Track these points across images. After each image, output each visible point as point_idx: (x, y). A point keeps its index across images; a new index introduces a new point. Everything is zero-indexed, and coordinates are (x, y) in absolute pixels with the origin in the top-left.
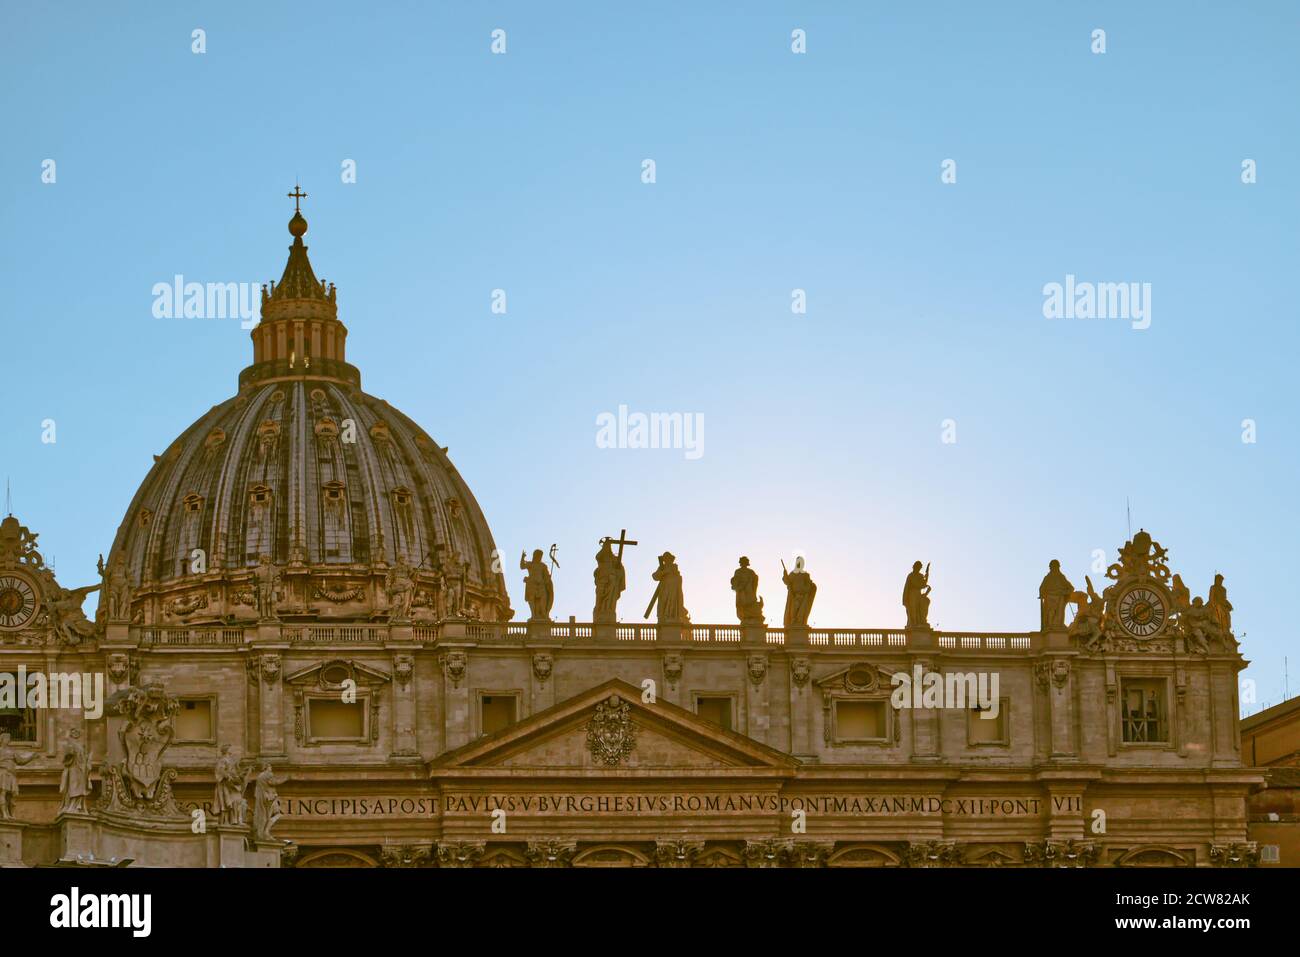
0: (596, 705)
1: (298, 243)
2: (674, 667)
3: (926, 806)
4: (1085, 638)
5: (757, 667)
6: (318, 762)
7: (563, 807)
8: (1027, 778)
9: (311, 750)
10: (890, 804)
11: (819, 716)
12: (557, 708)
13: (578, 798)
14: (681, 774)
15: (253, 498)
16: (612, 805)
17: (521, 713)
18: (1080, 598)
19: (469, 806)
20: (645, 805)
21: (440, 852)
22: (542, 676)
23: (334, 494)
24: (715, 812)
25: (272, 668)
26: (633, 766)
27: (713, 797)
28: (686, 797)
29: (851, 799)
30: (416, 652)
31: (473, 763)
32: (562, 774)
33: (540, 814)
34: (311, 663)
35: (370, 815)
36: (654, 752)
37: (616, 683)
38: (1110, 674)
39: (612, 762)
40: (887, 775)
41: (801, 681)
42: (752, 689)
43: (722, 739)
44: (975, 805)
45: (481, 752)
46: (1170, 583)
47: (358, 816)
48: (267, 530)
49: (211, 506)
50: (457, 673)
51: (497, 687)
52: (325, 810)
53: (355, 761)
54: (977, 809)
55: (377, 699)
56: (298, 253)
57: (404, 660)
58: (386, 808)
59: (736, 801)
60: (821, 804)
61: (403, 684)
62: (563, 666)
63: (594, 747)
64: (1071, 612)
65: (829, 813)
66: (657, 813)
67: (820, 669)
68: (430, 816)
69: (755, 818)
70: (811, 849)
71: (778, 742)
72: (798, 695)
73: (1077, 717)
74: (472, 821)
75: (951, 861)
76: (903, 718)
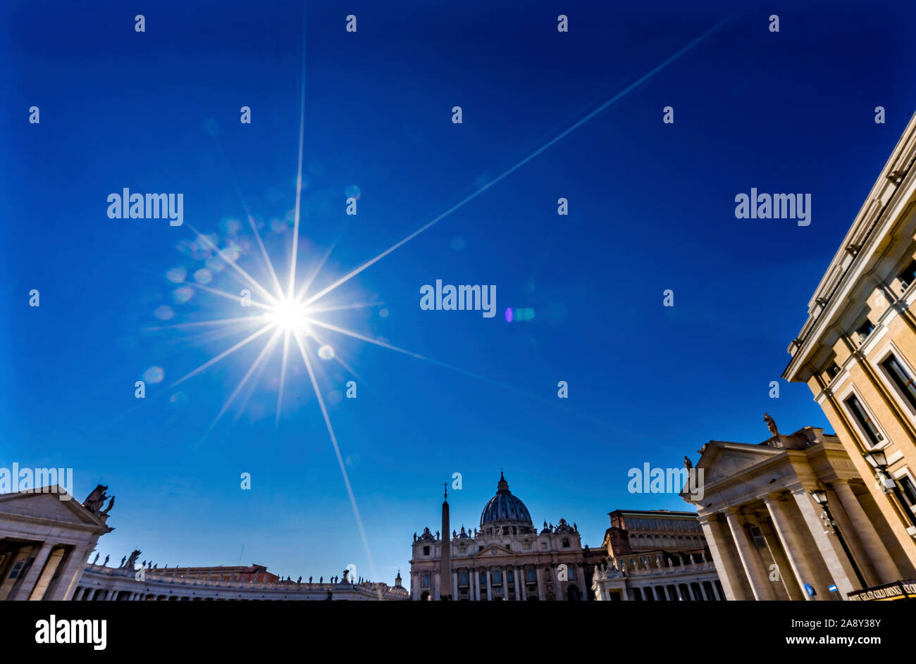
1: (502, 476)
3: (536, 558)
6: (460, 556)
7: (489, 561)
8: (549, 553)
9: (460, 554)
10: (531, 558)
11: (522, 547)
12: (487, 548)
13: (491, 560)
14: (503, 555)
16: (495, 561)
17: (484, 548)
19: (476, 561)
20: (499, 560)
21: (475, 568)
22: (486, 543)
26: (497, 555)
27: (508, 559)
28: (504, 559)
29: (526, 558)
30: (472, 541)
33: (486, 562)
35: (466, 563)
36: (500, 552)
37: (494, 544)
38: (561, 538)
39: (495, 554)
40: (530, 554)
41: (518, 541)
42: (512, 544)
43: (508, 550)
44: (543, 557)
45: (478, 554)
46: (568, 525)
50: (476, 543)
51: (481, 545)
52: (462, 563)
53: (464, 556)
55: (467, 547)
57: (470, 542)
58: (468, 562)
59: (511, 559)
61: (470, 545)
63: (493, 552)
65: (524, 560)
66: (501, 561)
67: (521, 540)
68: (473, 563)
69: (513, 562)
70: (521, 565)
71: (516, 550)
72: (519, 544)
73: (556, 544)
74: (478, 564)
75: (541, 566)
76: (533, 546)
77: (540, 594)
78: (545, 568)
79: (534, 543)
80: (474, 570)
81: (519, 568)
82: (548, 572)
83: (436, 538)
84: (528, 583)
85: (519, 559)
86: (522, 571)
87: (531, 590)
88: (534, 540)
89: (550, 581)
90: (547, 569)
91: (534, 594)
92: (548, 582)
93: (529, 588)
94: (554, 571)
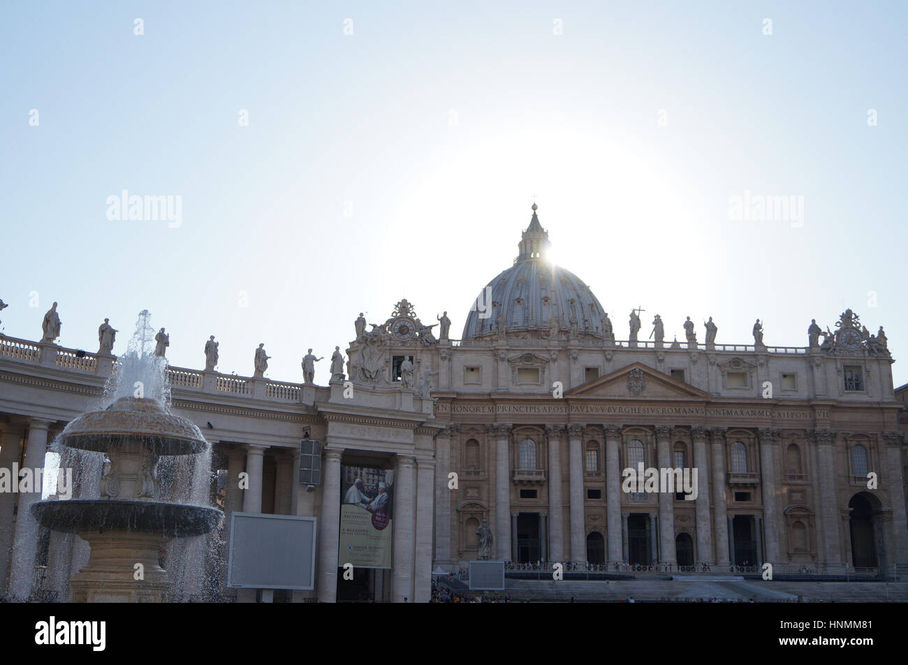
0: (629, 372)
1: (535, 214)
2: (661, 358)
3: (765, 413)
4: (827, 350)
5: (694, 358)
6: (520, 391)
7: (617, 411)
8: (806, 404)
9: (518, 388)
10: (750, 413)
11: (720, 378)
12: (614, 373)
13: (624, 408)
14: (664, 399)
15: (516, 302)
16: (637, 411)
17: (601, 374)
18: (825, 334)
19: (580, 410)
20: (650, 411)
21: (568, 427)
22: (609, 360)
23: (546, 301)
24: (678, 414)
25: (503, 356)
26: (646, 395)
27: (677, 408)
28: (667, 408)
29: (734, 410)
30: (560, 350)
31: (581, 393)
32: (617, 398)
33: (608, 413)
34: (518, 354)
35: (541, 413)
36: (653, 391)
37: (638, 363)
38: (839, 364)
39: (637, 394)
40: (748, 401)
41: (712, 364)
42: (692, 367)
43: (680, 386)
44: (785, 414)
45: (584, 389)
47: (536, 413)
48: (521, 313)
49: (501, 305)
50: (575, 359)
51: (591, 364)
52: (524, 410)
53: (535, 392)
54: (786, 416)
55: (544, 368)
56: (535, 216)
57: (554, 354)
58: (548, 410)
59: (687, 410)
60: (722, 412)
61: (554, 363)
62: (617, 357)
63: (630, 388)
64: (821, 340)
65: (726, 415)
66: (655, 414)
67: (720, 360)
68: (565, 413)
69: (695, 417)
70: (718, 430)
71: (704, 388)
72: (712, 370)
73: (827, 381)
74: (581, 415)
75: (776, 436)
76: (754, 379)
77: (769, 511)
78: (787, 443)
79: (761, 371)
80: (565, 433)
81: (709, 436)
82: (793, 456)
83: (436, 333)
84: (733, 480)
85: (711, 412)
86: (718, 446)
87: (741, 497)
88: (762, 365)
89: (801, 478)
90: (794, 446)
91: (751, 509)
92: (793, 482)
93: (735, 491)
94: (813, 453)
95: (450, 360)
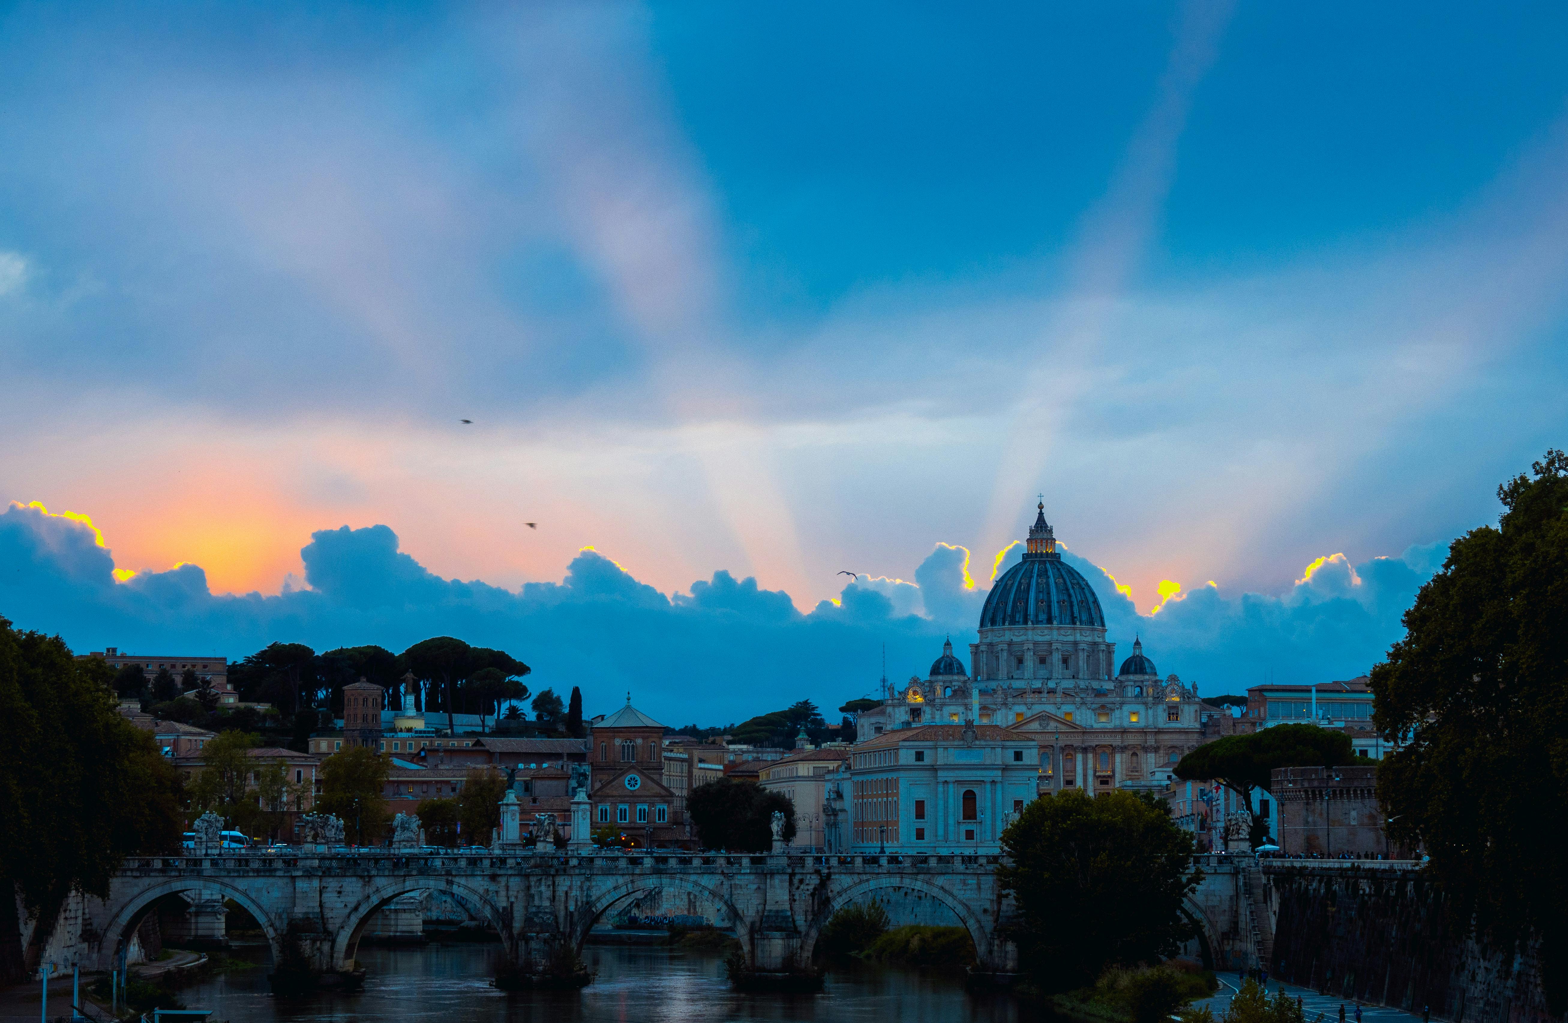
0: (1040, 716)
1: (1041, 511)
2: (1059, 707)
4: (1158, 698)
5: (1078, 706)
8: (1141, 730)
11: (1093, 716)
12: (1032, 717)
13: (1037, 736)
16: (1044, 737)
17: (1025, 717)
20: (1052, 737)
22: (1029, 709)
24: (1067, 739)
26: (1049, 729)
27: (1067, 736)
28: (1061, 735)
29: (1100, 735)
32: (1033, 731)
36: (1052, 725)
37: (1044, 711)
38: (1165, 706)
39: (1044, 728)
40: (1107, 730)
41: (1089, 709)
42: (1076, 711)
43: (1068, 723)
44: (1130, 736)
45: (1015, 726)
46: (1181, 684)
48: (1022, 614)
50: (1010, 709)
51: (1019, 711)
55: (994, 714)
56: (1041, 514)
57: (999, 706)
59: (1072, 736)
60: (1093, 736)
61: (999, 711)
62: (1033, 707)
63: (1040, 725)
65: (1095, 738)
66: (1054, 739)
67: (1094, 706)
69: (1076, 741)
70: (1090, 746)
71: (1083, 724)
72: (1089, 712)
73: (1155, 716)
75: (1125, 747)
76: (1113, 717)
78: (1131, 752)
79: (1117, 712)
81: (1085, 750)
82: (1134, 758)
84: (1098, 774)
85: (1086, 737)
86: (1090, 756)
87: (1102, 783)
88: (1118, 708)
89: (1137, 771)
90: (1135, 754)
91: (1108, 789)
92: (1134, 774)
93: (1099, 779)
94: (1145, 758)
95: (941, 710)
